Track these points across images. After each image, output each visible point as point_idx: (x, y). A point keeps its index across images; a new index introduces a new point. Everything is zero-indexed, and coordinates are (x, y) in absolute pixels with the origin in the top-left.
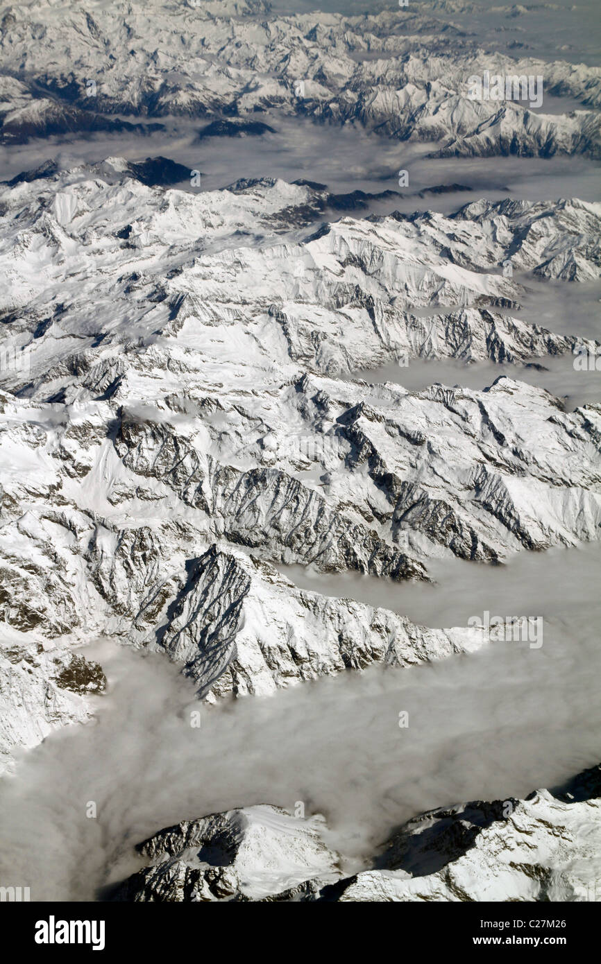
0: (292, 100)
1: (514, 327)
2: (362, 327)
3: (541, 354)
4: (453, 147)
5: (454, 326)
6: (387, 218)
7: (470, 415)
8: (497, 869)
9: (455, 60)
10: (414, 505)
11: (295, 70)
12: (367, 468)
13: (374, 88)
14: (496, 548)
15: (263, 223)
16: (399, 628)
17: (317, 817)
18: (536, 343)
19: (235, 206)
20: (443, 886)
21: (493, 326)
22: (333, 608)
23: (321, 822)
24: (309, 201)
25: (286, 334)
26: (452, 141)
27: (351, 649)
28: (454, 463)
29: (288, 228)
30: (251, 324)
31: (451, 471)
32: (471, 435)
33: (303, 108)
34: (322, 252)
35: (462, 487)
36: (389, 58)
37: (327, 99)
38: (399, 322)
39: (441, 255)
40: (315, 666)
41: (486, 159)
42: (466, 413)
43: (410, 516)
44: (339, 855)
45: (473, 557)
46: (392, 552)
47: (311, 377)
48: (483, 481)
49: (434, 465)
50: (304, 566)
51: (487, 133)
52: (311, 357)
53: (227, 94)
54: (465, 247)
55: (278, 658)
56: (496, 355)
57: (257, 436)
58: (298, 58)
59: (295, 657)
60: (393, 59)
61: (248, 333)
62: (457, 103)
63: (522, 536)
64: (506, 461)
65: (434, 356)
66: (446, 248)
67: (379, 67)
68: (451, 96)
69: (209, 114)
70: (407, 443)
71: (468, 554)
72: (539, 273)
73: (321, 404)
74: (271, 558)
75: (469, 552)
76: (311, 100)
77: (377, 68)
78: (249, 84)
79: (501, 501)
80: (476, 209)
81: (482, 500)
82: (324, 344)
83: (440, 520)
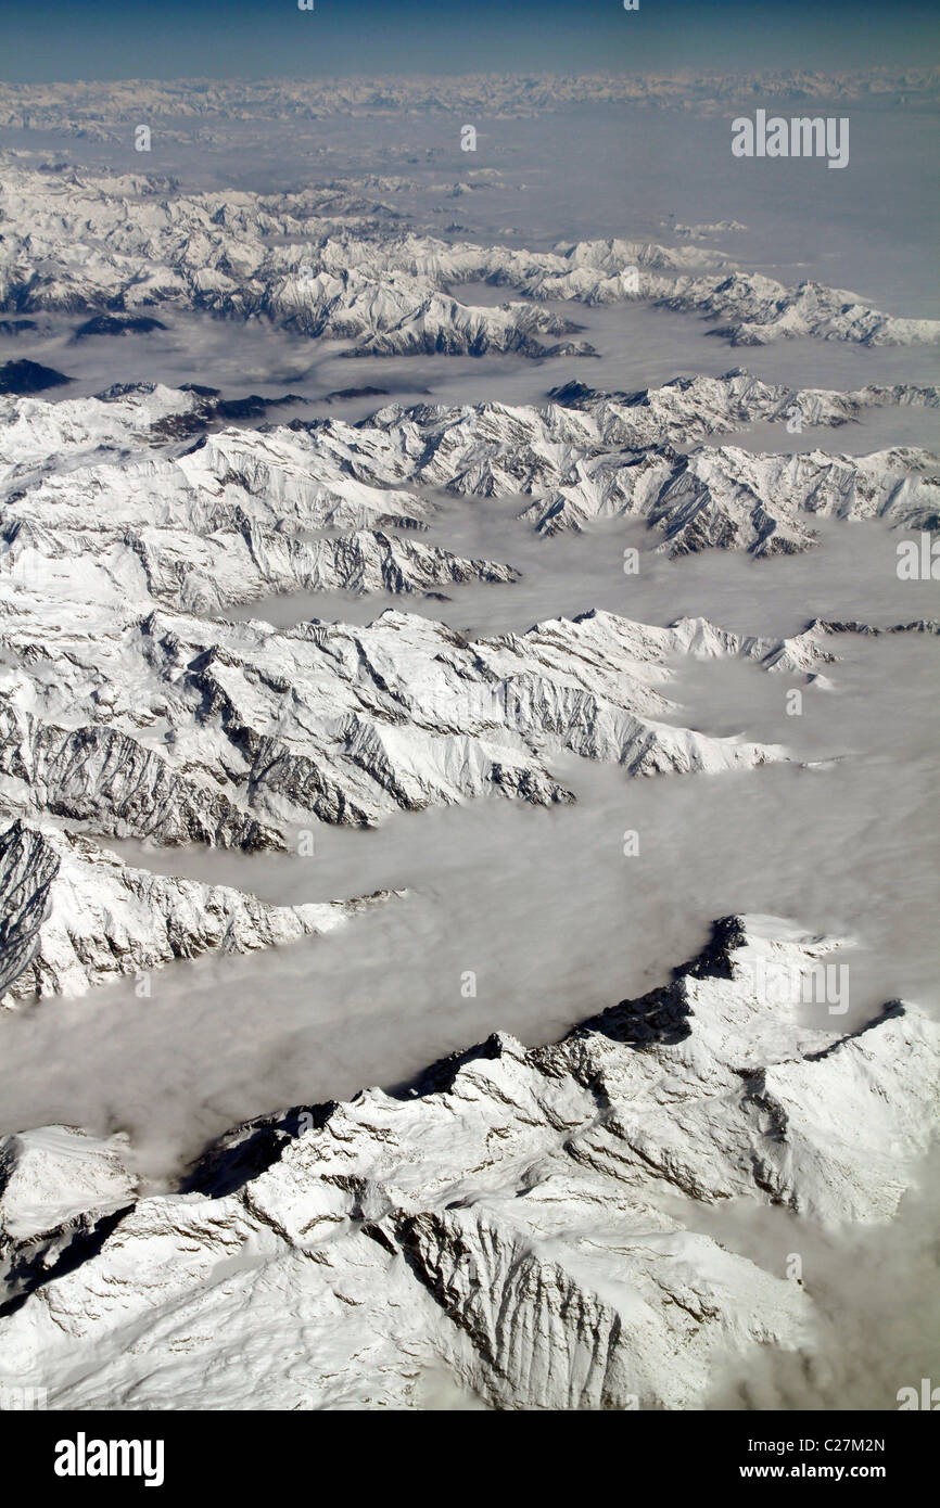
0: (189, 291)
1: (414, 551)
2: (237, 554)
3: (445, 582)
4: (371, 344)
5: (344, 551)
6: (280, 428)
7: (345, 655)
8: (305, 1183)
9: (381, 246)
10: (273, 763)
11: (195, 257)
12: (221, 722)
13: (283, 277)
14: (366, 809)
15: (136, 436)
16: (240, 908)
17: (118, 1136)
18: (439, 569)
19: (103, 416)
20: (240, 1208)
21: (389, 550)
22: (160, 888)
23: (124, 1141)
24: (195, 409)
25: (145, 565)
26: (371, 337)
27: (181, 936)
28: (322, 712)
29: (167, 440)
30: (103, 555)
31: (318, 722)
32: (346, 678)
33: (201, 300)
34: (197, 468)
35: (331, 739)
36: (304, 243)
37: (230, 290)
38: (280, 549)
39: (342, 469)
40: (137, 958)
41: (407, 358)
42: (341, 654)
43: (268, 775)
44: (139, 1178)
45: (340, 820)
46: (243, 819)
47: (159, 616)
48: (354, 732)
49: (299, 715)
50: (140, 840)
51: (409, 328)
52: (176, 591)
53: (113, 286)
54: (370, 459)
55: (91, 950)
56: (393, 584)
57: (91, 688)
58: (199, 243)
59: (114, 948)
60: (309, 244)
61: (99, 566)
62: (377, 294)
63: (398, 794)
64: (386, 708)
65: (322, 586)
66: (347, 461)
67: (292, 253)
68: (371, 285)
69: (90, 309)
70: (269, 690)
71: (334, 817)
72: (452, 489)
73: (169, 648)
74: (101, 832)
75: (335, 815)
76: (211, 291)
77: (290, 255)
78: (138, 273)
79: (374, 755)
80: (386, 415)
81: (353, 754)
82: (190, 576)
83: (303, 779)
